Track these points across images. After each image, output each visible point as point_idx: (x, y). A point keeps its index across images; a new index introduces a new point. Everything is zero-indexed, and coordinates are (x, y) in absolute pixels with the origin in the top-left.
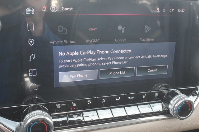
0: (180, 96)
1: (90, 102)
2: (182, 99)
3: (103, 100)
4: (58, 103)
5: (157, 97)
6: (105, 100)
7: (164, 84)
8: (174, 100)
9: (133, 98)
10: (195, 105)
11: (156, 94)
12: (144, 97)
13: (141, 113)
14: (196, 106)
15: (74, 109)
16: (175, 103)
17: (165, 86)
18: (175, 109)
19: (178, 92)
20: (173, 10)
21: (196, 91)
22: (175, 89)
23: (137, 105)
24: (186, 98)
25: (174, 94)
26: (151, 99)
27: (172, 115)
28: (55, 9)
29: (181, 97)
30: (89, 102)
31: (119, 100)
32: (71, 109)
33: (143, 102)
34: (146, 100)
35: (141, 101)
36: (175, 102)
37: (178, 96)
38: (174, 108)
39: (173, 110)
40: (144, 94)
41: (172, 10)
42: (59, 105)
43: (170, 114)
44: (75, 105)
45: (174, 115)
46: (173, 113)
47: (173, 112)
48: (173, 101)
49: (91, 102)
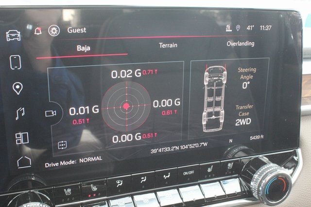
0: (268, 166)
1: (120, 183)
2: (271, 172)
3: (143, 178)
4: (67, 188)
5: (230, 170)
6: (145, 179)
7: (242, 147)
8: (258, 173)
9: (191, 172)
10: (293, 180)
11: (230, 165)
12: (209, 170)
13: (206, 197)
14: (295, 182)
15: (94, 195)
16: (260, 179)
17: (243, 151)
18: (260, 189)
19: (265, 159)
20: (253, 26)
21: (294, 157)
22: (260, 156)
23: (199, 184)
24: (278, 170)
25: (259, 164)
26: (221, 173)
27: (256, 198)
28: (56, 31)
29: (270, 170)
30: (118, 182)
31: (168, 176)
32: (90, 196)
33: (208, 178)
34: (214, 175)
35: (206, 176)
36: (261, 177)
37: (266, 167)
38: (259, 187)
39: (259, 191)
40: (209, 166)
41: (250, 28)
42: (69, 190)
43: (253, 196)
44: (95, 189)
45: (259, 198)
46: (258, 196)
47: (258, 194)
48: (257, 175)
49: (122, 183)
